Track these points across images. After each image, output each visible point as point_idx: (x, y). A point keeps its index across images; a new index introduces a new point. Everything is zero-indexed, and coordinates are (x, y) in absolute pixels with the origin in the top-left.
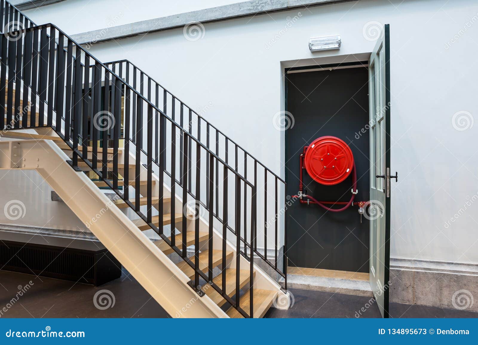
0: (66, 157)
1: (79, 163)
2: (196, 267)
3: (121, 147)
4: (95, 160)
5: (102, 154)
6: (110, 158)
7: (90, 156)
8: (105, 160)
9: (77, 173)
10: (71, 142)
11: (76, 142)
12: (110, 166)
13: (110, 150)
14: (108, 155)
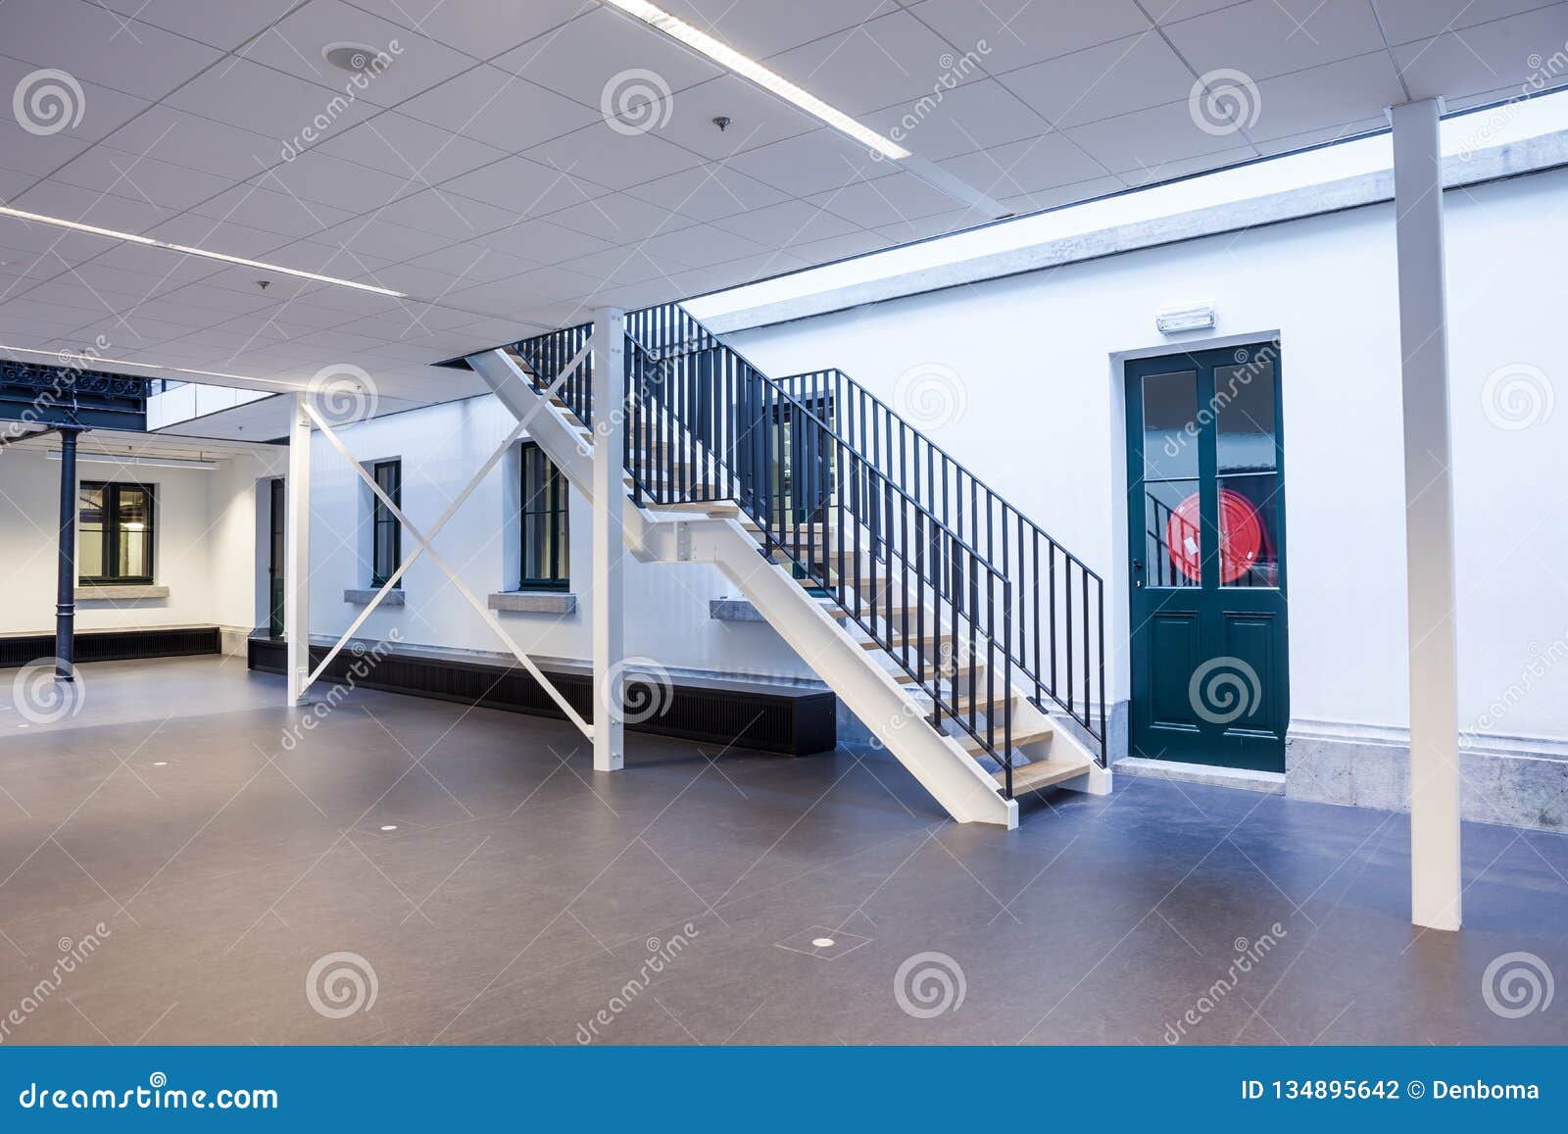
0: (755, 543)
1: (774, 552)
2: (937, 695)
3: (833, 523)
4: (797, 546)
5: (807, 535)
6: (818, 540)
7: (790, 539)
8: (811, 547)
9: (773, 567)
10: (762, 521)
11: (769, 522)
12: (818, 555)
13: (818, 526)
14: (815, 535)
